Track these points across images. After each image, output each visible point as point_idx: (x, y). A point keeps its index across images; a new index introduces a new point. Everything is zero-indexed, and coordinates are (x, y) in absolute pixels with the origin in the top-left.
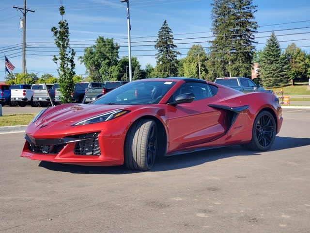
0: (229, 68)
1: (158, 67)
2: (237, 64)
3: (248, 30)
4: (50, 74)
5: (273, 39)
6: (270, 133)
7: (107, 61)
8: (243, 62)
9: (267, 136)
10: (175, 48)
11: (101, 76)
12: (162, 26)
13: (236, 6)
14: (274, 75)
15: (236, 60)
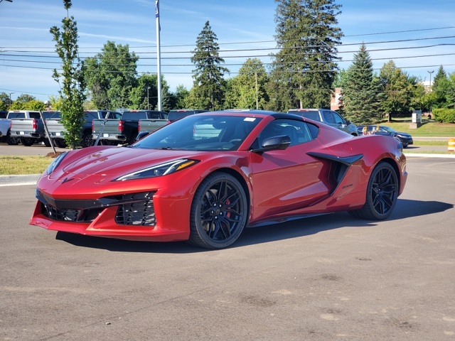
0: (299, 94)
1: (195, 90)
2: (311, 88)
3: (328, 40)
4: (30, 95)
5: (363, 54)
6: (390, 194)
7: (119, 78)
8: (320, 86)
9: (385, 198)
10: (221, 63)
11: (110, 101)
12: (202, 30)
13: (311, 4)
14: (363, 105)
15: (309, 82)
